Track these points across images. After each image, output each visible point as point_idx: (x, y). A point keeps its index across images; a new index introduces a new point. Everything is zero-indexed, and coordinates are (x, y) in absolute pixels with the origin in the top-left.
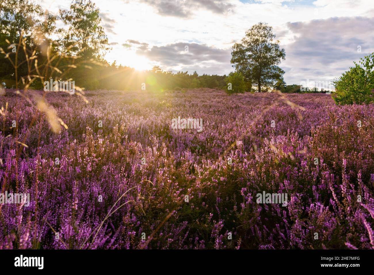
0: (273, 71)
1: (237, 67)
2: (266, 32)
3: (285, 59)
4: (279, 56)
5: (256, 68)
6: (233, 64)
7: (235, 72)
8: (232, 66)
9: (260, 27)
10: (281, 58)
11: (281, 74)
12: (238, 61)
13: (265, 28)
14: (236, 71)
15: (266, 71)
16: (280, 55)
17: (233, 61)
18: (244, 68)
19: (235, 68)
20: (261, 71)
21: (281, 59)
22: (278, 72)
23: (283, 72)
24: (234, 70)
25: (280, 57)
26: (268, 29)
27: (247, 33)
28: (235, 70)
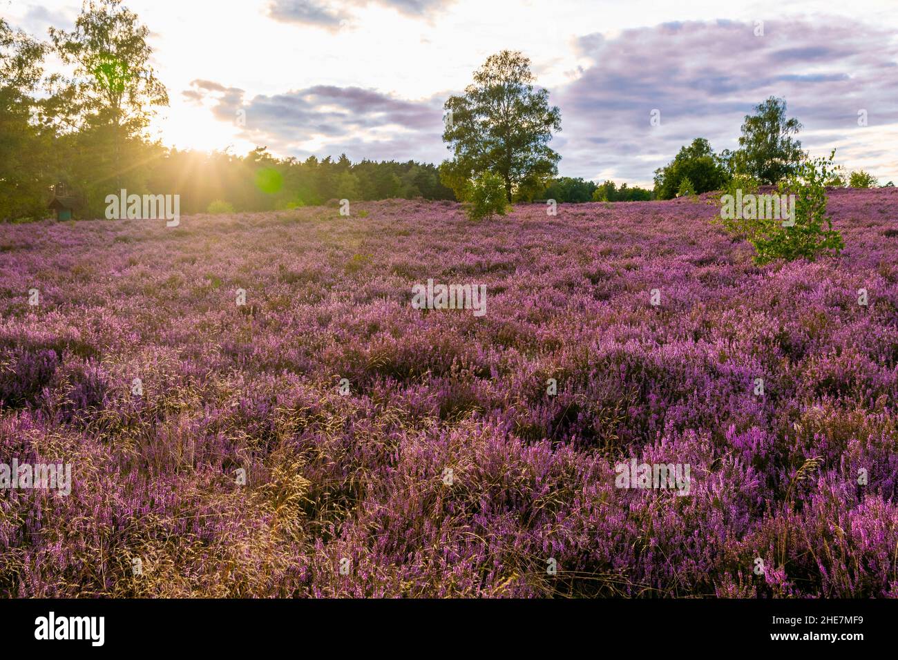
0: (536, 155)
1: (458, 149)
2: (517, 70)
3: (560, 129)
4: (547, 123)
5: (498, 152)
6: (448, 144)
7: (455, 160)
8: (448, 148)
9: (505, 59)
10: (552, 126)
11: (552, 161)
12: (459, 135)
13: (514, 62)
14: (457, 158)
15: (520, 155)
16: (549, 120)
17: (448, 137)
18: (475, 152)
19: (453, 152)
20: (510, 157)
21: (551, 128)
22: (547, 158)
23: (557, 157)
24: (451, 156)
25: (549, 124)
26: (521, 64)
27: (476, 74)
28: (453, 156)
